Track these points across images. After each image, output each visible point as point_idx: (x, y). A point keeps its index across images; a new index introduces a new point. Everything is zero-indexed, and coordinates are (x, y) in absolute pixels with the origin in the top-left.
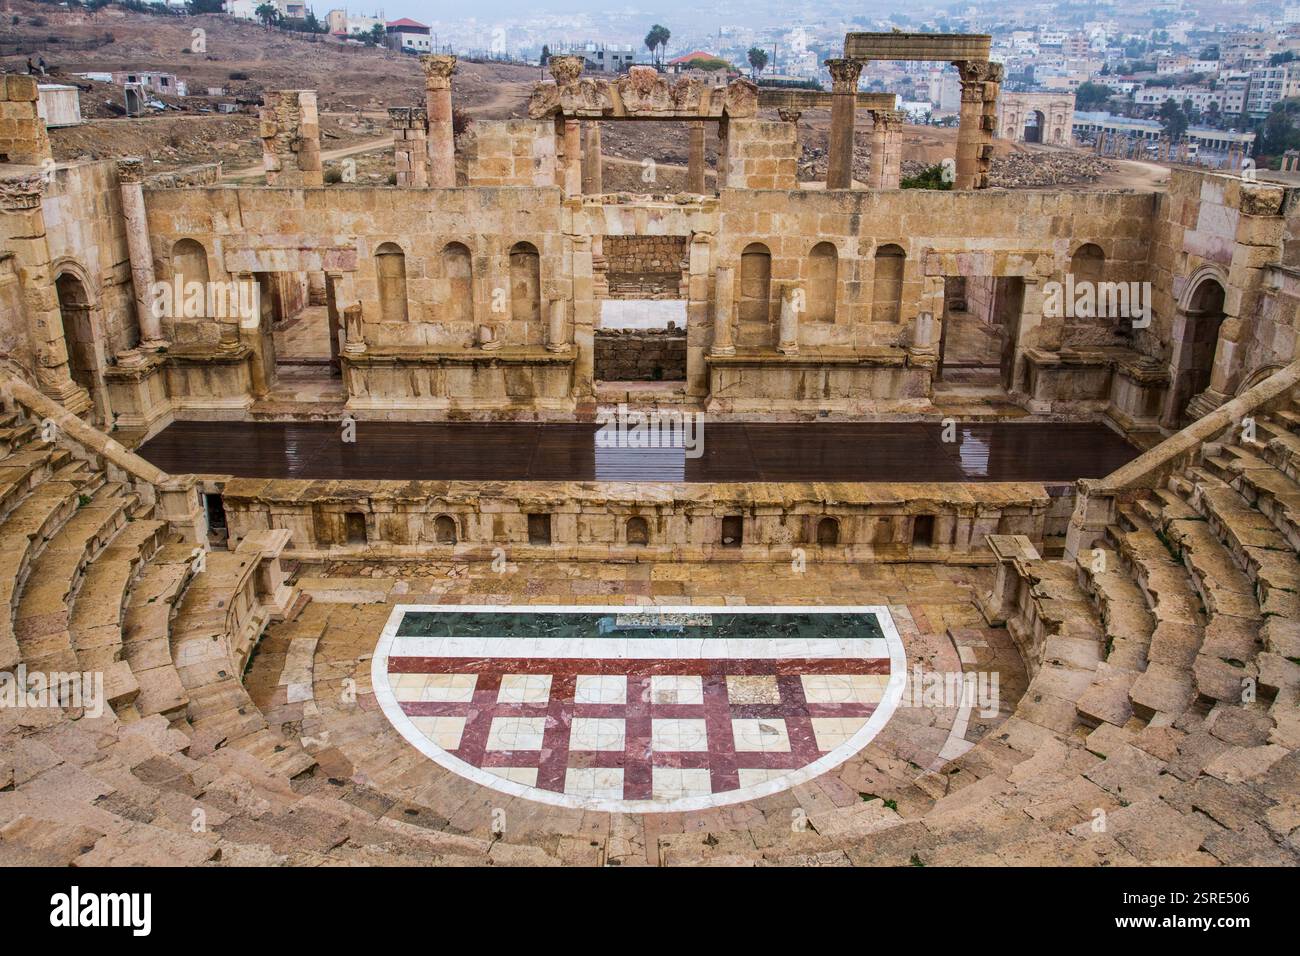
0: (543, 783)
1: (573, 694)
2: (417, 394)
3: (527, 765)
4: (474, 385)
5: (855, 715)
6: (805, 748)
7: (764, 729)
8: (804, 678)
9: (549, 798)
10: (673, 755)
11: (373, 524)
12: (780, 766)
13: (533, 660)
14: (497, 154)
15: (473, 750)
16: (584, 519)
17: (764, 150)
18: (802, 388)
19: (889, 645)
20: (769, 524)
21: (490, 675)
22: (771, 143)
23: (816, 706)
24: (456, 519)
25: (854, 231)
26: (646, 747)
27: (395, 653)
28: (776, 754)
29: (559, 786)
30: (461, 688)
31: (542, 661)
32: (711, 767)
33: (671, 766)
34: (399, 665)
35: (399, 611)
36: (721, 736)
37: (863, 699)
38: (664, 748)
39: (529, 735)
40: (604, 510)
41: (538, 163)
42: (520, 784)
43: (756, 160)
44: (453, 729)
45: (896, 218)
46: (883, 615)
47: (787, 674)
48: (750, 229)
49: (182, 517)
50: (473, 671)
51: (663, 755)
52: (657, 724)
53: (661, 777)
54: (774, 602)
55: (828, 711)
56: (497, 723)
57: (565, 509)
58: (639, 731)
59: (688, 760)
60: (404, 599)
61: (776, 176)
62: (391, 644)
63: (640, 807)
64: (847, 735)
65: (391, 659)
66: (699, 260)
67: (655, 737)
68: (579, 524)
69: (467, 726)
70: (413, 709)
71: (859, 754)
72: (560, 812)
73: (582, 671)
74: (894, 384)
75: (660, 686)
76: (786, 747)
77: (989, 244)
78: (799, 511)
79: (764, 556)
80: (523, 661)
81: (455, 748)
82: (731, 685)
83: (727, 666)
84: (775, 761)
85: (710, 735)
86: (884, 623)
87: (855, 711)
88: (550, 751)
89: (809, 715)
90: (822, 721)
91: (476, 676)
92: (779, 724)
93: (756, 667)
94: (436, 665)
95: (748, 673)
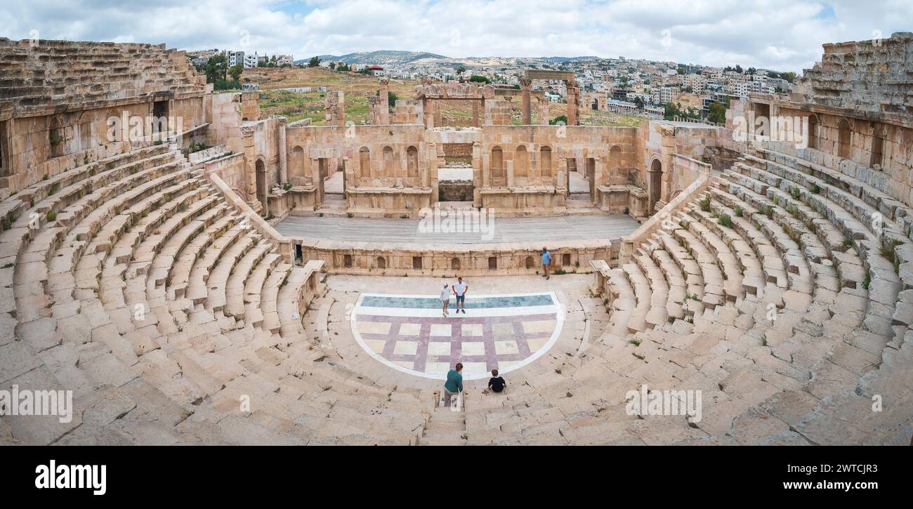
0: (416, 368)
1: (429, 332)
5: (545, 337)
6: (526, 352)
7: (507, 345)
8: (524, 323)
9: (419, 374)
10: (470, 357)
11: (354, 260)
12: (515, 359)
13: (414, 318)
14: (403, 113)
15: (388, 353)
16: (435, 259)
18: (517, 204)
19: (557, 309)
20: (507, 260)
21: (397, 322)
23: (528, 334)
24: (385, 258)
25: (532, 141)
26: (458, 353)
27: (360, 313)
28: (513, 355)
29: (423, 370)
30: (384, 328)
31: (417, 318)
32: (486, 361)
33: (470, 361)
34: (361, 318)
35: (362, 296)
36: (490, 349)
37: (548, 330)
38: (467, 354)
39: (411, 348)
40: (442, 256)
41: (417, 116)
42: (407, 368)
43: (496, 114)
44: (381, 344)
46: (553, 296)
47: (516, 322)
48: (494, 140)
50: (389, 321)
51: (466, 357)
52: (464, 344)
53: (466, 366)
54: (511, 292)
55: (533, 336)
56: (398, 343)
57: (427, 255)
58: (456, 347)
59: (477, 359)
60: (366, 291)
61: (503, 120)
62: (359, 309)
64: (541, 345)
65: (358, 316)
66: (476, 153)
67: (463, 349)
68: (433, 260)
69: (386, 344)
70: (366, 336)
71: (547, 352)
72: (424, 380)
73: (433, 323)
74: (551, 201)
75: (465, 328)
76: (517, 352)
78: (518, 254)
79: (506, 273)
80: (410, 318)
81: (381, 352)
82: (493, 327)
83: (492, 319)
84: (512, 358)
85: (486, 348)
86: (554, 299)
87: (544, 335)
88: (419, 355)
89: (526, 338)
90: (531, 340)
91: (390, 324)
92: (514, 343)
93: (504, 319)
94: (375, 319)
95: (501, 322)
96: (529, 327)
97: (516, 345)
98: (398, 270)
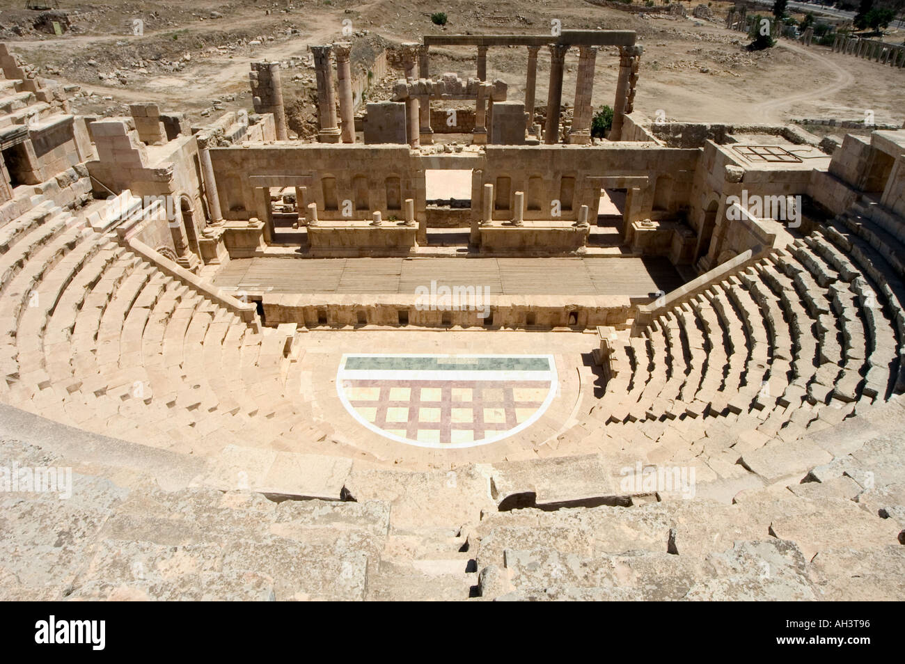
1: (419, 397)
3: (402, 428)
5: (533, 407)
6: (513, 422)
7: (496, 413)
8: (515, 389)
9: (412, 442)
10: (459, 424)
11: (329, 315)
12: (501, 429)
13: (402, 381)
15: (381, 422)
16: (423, 312)
17: (511, 117)
19: (552, 374)
20: (505, 316)
23: (518, 403)
24: (366, 314)
25: (552, 167)
26: (448, 420)
27: (346, 377)
28: (500, 424)
29: (415, 437)
30: (374, 394)
31: (407, 381)
32: (474, 429)
33: (459, 429)
34: (348, 383)
36: (478, 416)
37: (538, 400)
38: (457, 422)
39: (402, 415)
43: (506, 122)
44: (372, 412)
46: (551, 359)
47: (507, 388)
50: (378, 386)
51: (455, 424)
52: (454, 411)
53: (455, 434)
54: (506, 352)
55: (522, 405)
56: (390, 410)
57: (415, 309)
58: (446, 414)
59: (465, 427)
60: (347, 351)
63: (446, 446)
64: (529, 416)
65: (344, 380)
67: (452, 416)
68: (421, 315)
69: (377, 412)
70: (354, 403)
71: (533, 424)
72: (417, 448)
73: (423, 386)
75: (456, 392)
76: (504, 421)
78: (518, 311)
80: (399, 381)
81: (374, 420)
82: (484, 393)
83: (483, 383)
84: (499, 427)
85: (474, 416)
86: (551, 363)
87: (532, 405)
88: (410, 422)
89: (514, 407)
90: (519, 409)
91: (379, 389)
92: (502, 411)
93: (494, 384)
94: (363, 383)
95: (492, 387)
96: (519, 395)
97: (504, 414)
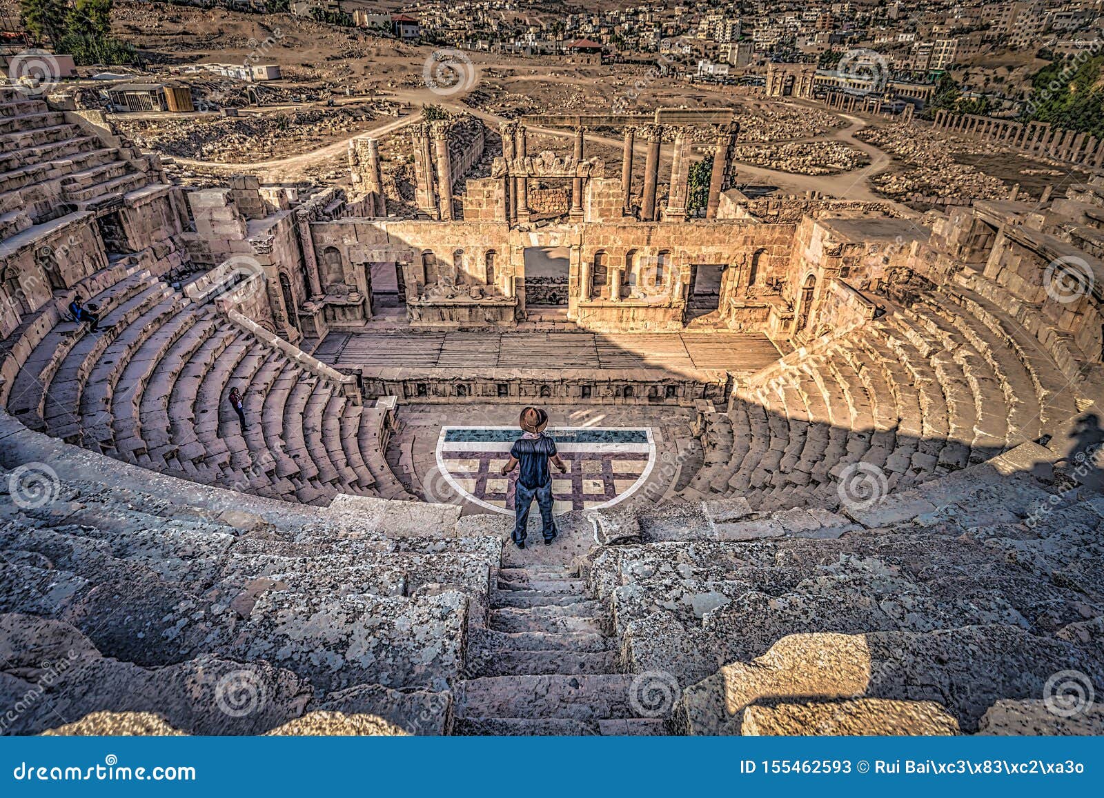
0: (508, 507)
2: (443, 320)
3: (502, 499)
4: (470, 316)
5: (632, 479)
7: (595, 484)
8: (613, 462)
10: (559, 495)
11: (429, 388)
12: (600, 500)
13: (502, 453)
14: (477, 197)
16: (522, 386)
17: (608, 195)
18: (621, 317)
19: (650, 448)
20: (602, 389)
22: (611, 192)
23: (616, 474)
25: (648, 244)
27: (445, 449)
28: (598, 494)
30: (473, 466)
32: (573, 500)
34: (448, 455)
35: (445, 428)
36: (577, 487)
37: (637, 472)
38: (556, 492)
39: (502, 487)
40: (530, 383)
41: (497, 202)
42: (500, 508)
43: (604, 200)
45: (669, 238)
46: (649, 431)
47: (606, 458)
48: (599, 243)
49: (352, 394)
51: (555, 495)
54: (604, 425)
55: (620, 477)
56: (489, 481)
59: (565, 498)
60: (447, 423)
61: (613, 208)
62: (442, 446)
64: (627, 488)
65: (443, 452)
68: (520, 388)
69: (477, 483)
70: (453, 475)
71: (632, 495)
74: (664, 316)
76: (603, 492)
77: (712, 250)
78: (615, 383)
79: (601, 402)
80: (498, 453)
81: (473, 492)
82: (582, 463)
83: (582, 456)
84: (598, 498)
85: (573, 487)
86: (649, 435)
87: (632, 477)
88: (510, 493)
89: (613, 478)
90: (618, 480)
91: (478, 461)
92: (600, 482)
93: (593, 456)
94: (462, 456)
95: (591, 459)
96: (617, 466)
97: (602, 486)
98: (481, 398)
